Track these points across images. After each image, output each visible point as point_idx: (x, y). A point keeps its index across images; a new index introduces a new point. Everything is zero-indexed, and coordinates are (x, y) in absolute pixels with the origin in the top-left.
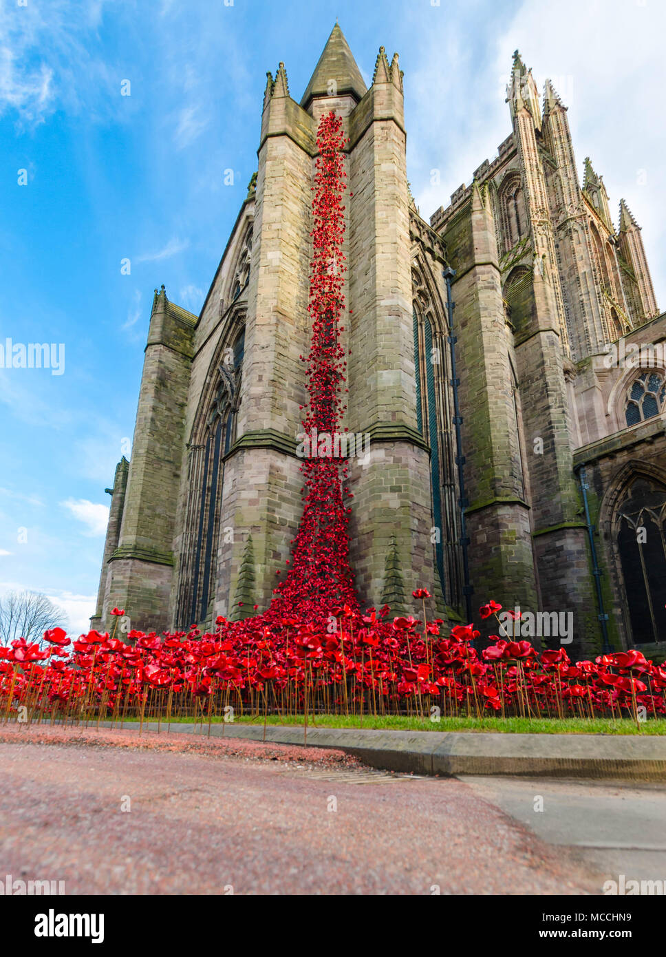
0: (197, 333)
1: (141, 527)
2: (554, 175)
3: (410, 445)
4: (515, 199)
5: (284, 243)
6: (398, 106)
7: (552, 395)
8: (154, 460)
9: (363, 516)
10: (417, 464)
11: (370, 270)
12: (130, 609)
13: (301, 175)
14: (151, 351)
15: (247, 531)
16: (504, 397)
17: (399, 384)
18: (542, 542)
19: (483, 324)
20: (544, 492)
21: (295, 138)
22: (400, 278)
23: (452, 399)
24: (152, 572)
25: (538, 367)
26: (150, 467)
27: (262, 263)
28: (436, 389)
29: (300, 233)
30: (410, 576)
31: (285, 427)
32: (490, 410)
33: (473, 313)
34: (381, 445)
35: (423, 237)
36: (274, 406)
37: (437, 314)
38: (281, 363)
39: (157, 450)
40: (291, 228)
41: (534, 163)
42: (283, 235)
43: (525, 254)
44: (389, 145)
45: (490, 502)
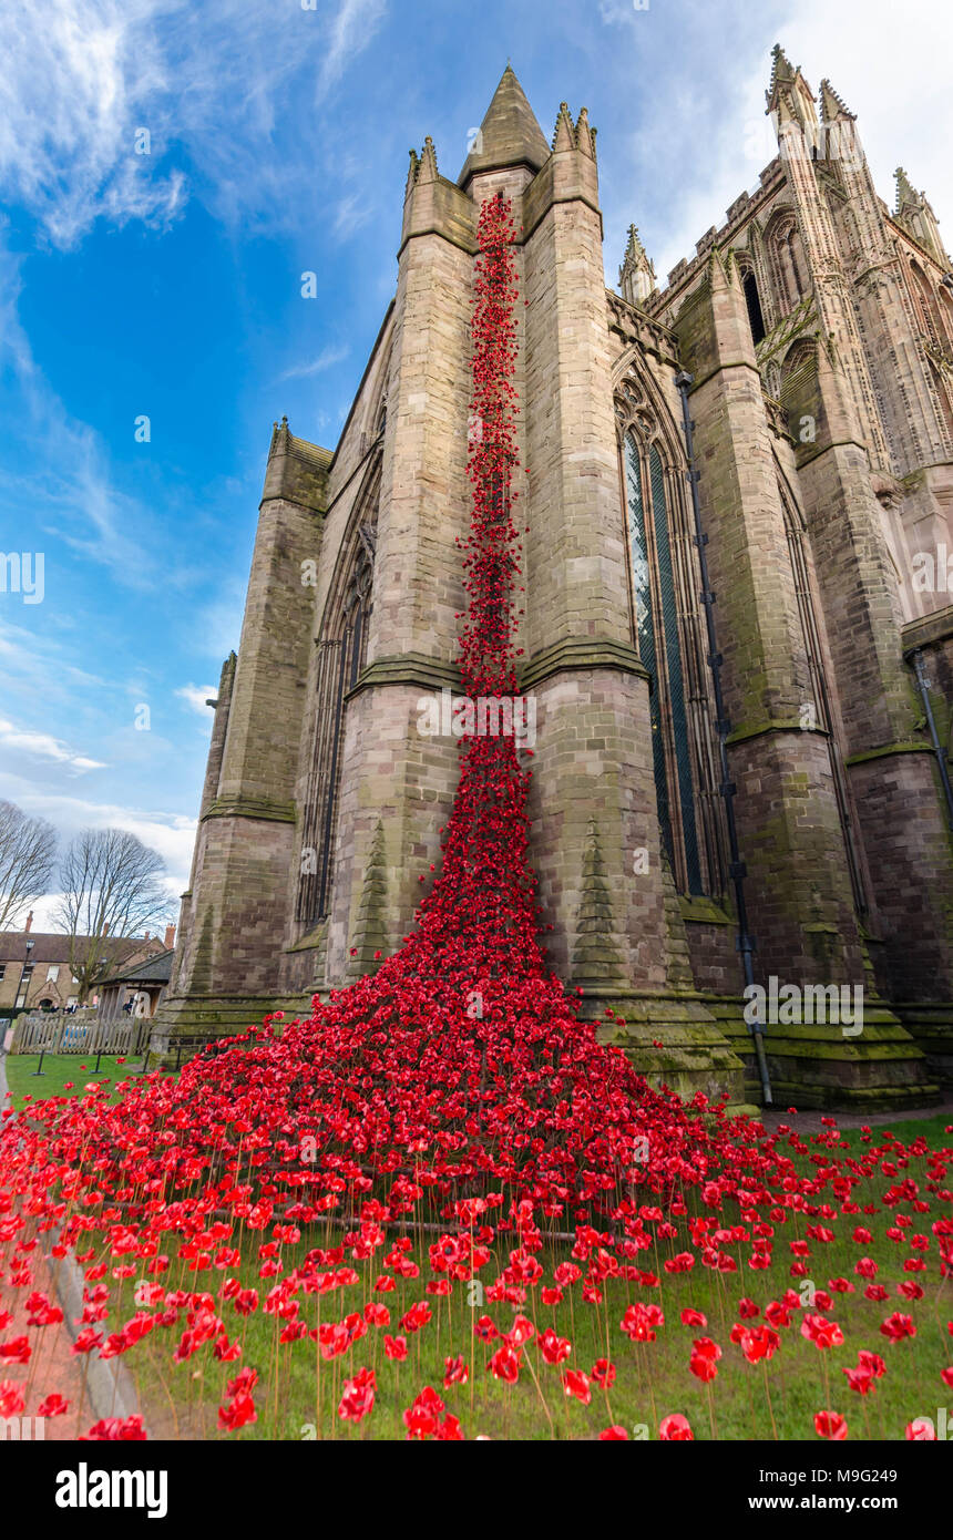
0: (332, 477)
1: (250, 766)
2: (844, 209)
3: (616, 673)
4: (790, 244)
5: (432, 381)
6: (588, 179)
7: (859, 542)
8: (269, 665)
9: (548, 785)
10: (628, 701)
11: (552, 410)
12: (231, 894)
13: (455, 283)
14: (267, 510)
15: (375, 814)
16: (776, 562)
17: (599, 576)
18: (862, 774)
19: (738, 454)
20: (859, 692)
21: (448, 234)
22: (596, 419)
23: (697, 566)
24: (264, 835)
25: (835, 498)
26: (263, 676)
27: (401, 411)
28: (673, 551)
29: (456, 362)
30: (620, 886)
31: (434, 647)
32: (756, 583)
33: (722, 437)
34: (572, 675)
35: (642, 334)
36: (416, 618)
37: (668, 440)
38: (427, 551)
39: (273, 649)
40: (441, 358)
41: (812, 195)
42: (432, 370)
43: (810, 321)
44: (575, 235)
45: (762, 728)
